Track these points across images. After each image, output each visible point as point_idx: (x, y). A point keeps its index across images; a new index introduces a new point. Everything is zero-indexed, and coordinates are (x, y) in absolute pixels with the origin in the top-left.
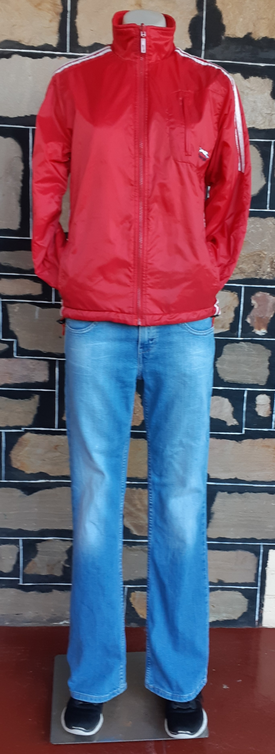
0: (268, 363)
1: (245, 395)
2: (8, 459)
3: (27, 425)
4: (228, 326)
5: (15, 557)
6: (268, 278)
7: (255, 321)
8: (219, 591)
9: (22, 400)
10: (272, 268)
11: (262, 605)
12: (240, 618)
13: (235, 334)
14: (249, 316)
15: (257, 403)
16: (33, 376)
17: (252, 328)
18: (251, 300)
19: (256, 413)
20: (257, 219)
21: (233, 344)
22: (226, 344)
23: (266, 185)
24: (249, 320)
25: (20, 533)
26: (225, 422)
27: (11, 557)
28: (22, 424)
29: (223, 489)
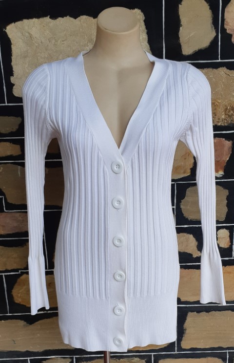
0: (227, 202)
2: (11, 297)
6: (223, 125)
9: (17, 248)
10: (226, 115)
20: (210, 69)
22: (188, 188)
23: (217, 37)
26: (191, 255)
29: (192, 310)
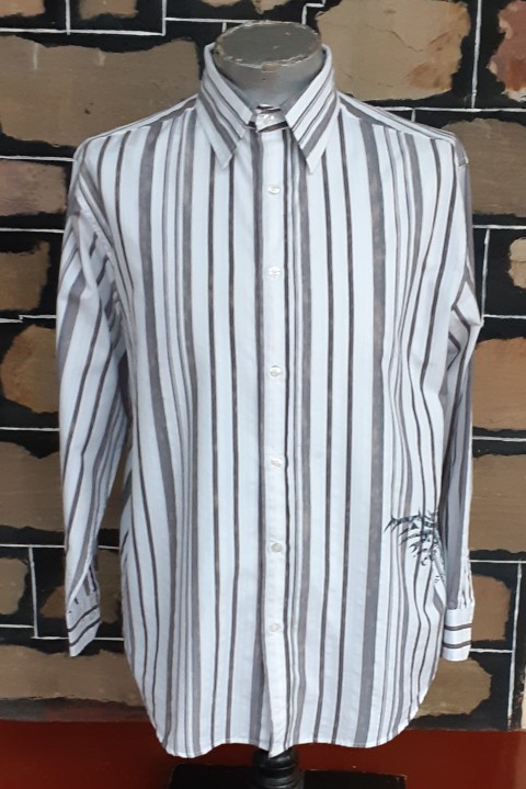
1: (486, 241)
3: (29, 309)
4: (447, 81)
5: (22, 581)
7: (508, 68)
11: (519, 688)
12: (474, 711)
13: (465, 99)
14: (493, 57)
15: (511, 258)
16: (34, 200)
17: (502, 86)
18: (498, 21)
19: (510, 281)
21: (459, 123)
24: (493, 68)
25: (28, 535)
27: (13, 584)
28: (18, 307)
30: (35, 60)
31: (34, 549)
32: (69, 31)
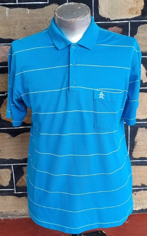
4: (140, 12)
5: (10, 176)
8: (142, 191)
25: (11, 161)
27: (7, 177)
28: (5, 90)
30: (7, 13)
31: (13, 165)
32: (17, 3)
